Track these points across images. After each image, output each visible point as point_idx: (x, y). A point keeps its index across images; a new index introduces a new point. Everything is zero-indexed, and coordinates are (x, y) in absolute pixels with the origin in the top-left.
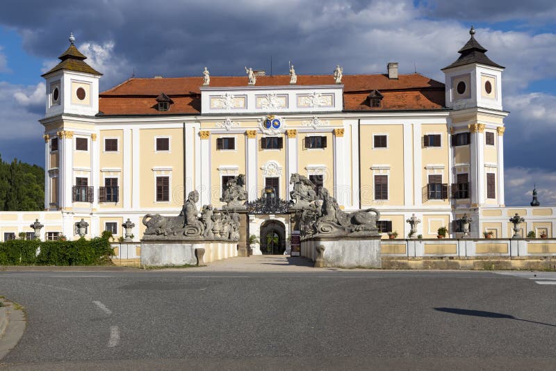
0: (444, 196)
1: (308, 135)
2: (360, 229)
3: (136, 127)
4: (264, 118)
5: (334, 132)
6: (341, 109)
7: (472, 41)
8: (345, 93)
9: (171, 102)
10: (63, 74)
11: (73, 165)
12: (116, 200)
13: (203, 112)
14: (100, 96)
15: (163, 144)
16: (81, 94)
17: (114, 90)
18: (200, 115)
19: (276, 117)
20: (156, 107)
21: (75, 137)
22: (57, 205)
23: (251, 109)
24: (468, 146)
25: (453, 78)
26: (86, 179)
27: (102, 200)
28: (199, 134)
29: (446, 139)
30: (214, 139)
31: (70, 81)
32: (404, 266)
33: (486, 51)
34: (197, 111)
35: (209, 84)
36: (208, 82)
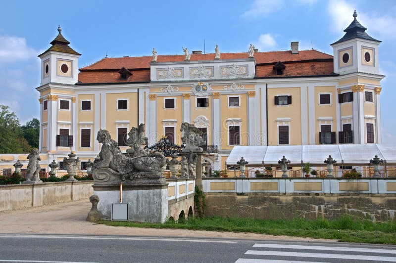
0: (333, 142)
1: (229, 97)
2: (139, 177)
3: (104, 93)
4: (196, 84)
5: (245, 94)
6: (253, 76)
7: (355, 22)
8: (257, 65)
9: (131, 75)
10: (51, 54)
11: (58, 120)
13: (151, 80)
14: (79, 70)
15: (123, 104)
16: (64, 69)
17: (91, 66)
18: (149, 82)
19: (205, 83)
20: (119, 78)
21: (59, 100)
22: (46, 150)
23: (186, 77)
24: (351, 103)
25: (339, 51)
26: (68, 130)
28: (148, 97)
29: (334, 98)
31: (56, 59)
32: (275, 201)
33: (366, 29)
34: (147, 80)
35: (156, 60)
36: (156, 59)
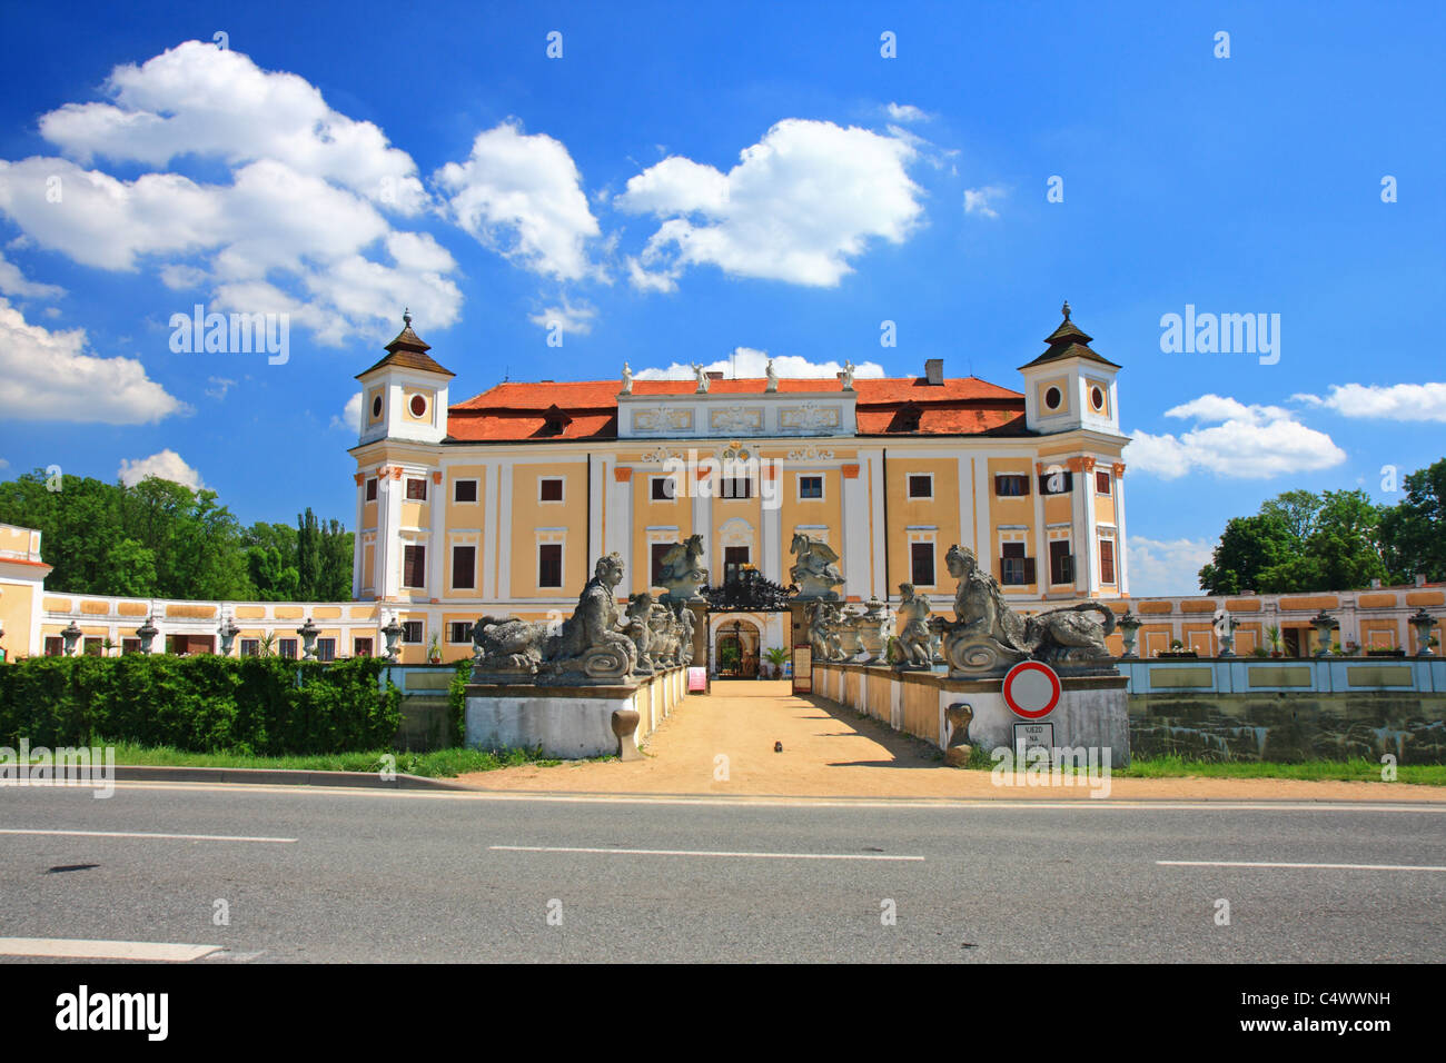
1: (799, 476)
3: (507, 460)
4: (724, 446)
5: (832, 470)
6: (852, 431)
7: (1067, 325)
8: (859, 406)
9: (568, 421)
10: (387, 372)
11: (400, 525)
12: (470, 584)
13: (621, 434)
14: (450, 411)
15: (552, 490)
16: (418, 407)
18: (615, 439)
19: (744, 446)
21: (406, 478)
22: (372, 594)
23: (702, 433)
24: (1067, 495)
25: (1037, 384)
26: (423, 549)
28: (614, 473)
30: (639, 482)
31: (402, 385)
33: (1091, 340)
34: (609, 433)
35: (630, 390)
36: (630, 387)
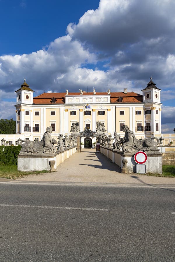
0: (142, 130)
1: (99, 111)
2: (149, 150)
3: (45, 108)
4: (85, 105)
5: (107, 110)
6: (110, 102)
7: (151, 81)
8: (111, 98)
9: (56, 100)
10: (21, 91)
11: (25, 120)
12: (38, 131)
13: (66, 103)
14: (34, 98)
15: (53, 113)
16: (27, 97)
17: (38, 97)
18: (65, 104)
19: (89, 105)
20: (51, 102)
21: (25, 111)
22: (19, 133)
23: (81, 102)
24: (150, 114)
25: (145, 93)
26: (29, 124)
27: (34, 131)
28: (65, 110)
29: (143, 112)
30: (69, 112)
31: (24, 93)
33: (155, 84)
35: (68, 94)
